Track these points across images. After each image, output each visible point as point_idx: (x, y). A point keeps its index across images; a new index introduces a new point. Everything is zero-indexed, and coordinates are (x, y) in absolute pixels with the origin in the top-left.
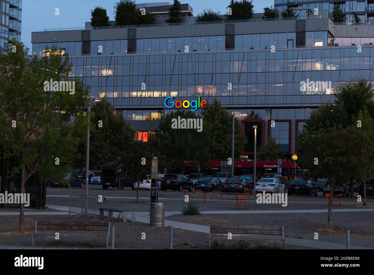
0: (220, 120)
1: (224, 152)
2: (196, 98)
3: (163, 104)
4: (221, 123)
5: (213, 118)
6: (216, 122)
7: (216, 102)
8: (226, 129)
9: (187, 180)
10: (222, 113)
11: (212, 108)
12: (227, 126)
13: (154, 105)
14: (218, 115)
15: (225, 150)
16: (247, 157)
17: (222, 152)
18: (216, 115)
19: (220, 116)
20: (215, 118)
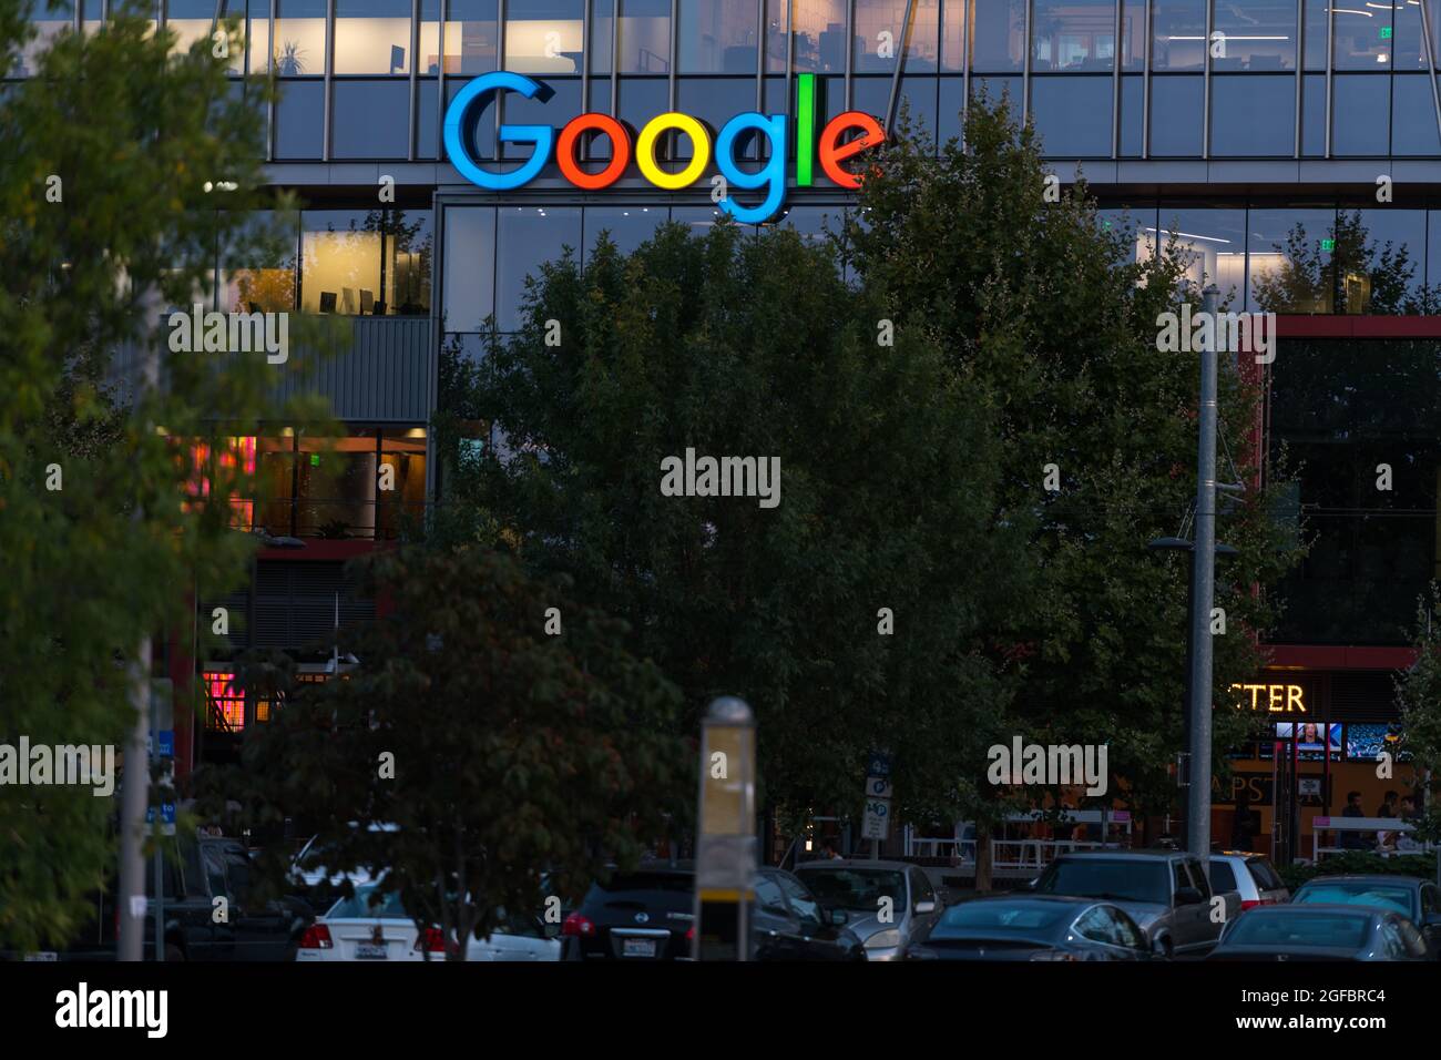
0: (1034, 317)
1: (1079, 649)
2: (777, 90)
3: (428, 150)
4: (1046, 353)
5: (967, 303)
6: (999, 344)
7: (986, 131)
8: (1089, 416)
10: (1049, 255)
11: (948, 193)
13: (331, 161)
14: (1016, 269)
15: (1090, 628)
17: (1057, 649)
18: (991, 270)
19: (1030, 277)
20: (986, 302)
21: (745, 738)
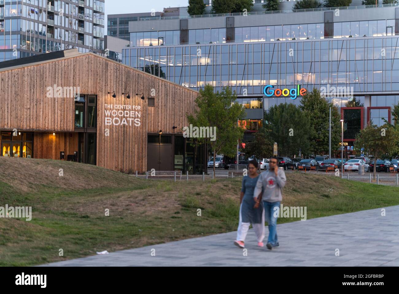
0: (319, 108)
1: (323, 140)
2: (296, 86)
3: (262, 93)
4: (320, 112)
5: (313, 107)
6: (316, 111)
7: (315, 91)
8: (325, 118)
9: (291, 162)
10: (321, 103)
11: (311, 96)
12: (326, 114)
13: (253, 94)
14: (317, 104)
15: (325, 138)
16: (347, 144)
17: (321, 140)
18: (315, 104)
19: (319, 105)
20: (314, 107)
21: (277, 145)
